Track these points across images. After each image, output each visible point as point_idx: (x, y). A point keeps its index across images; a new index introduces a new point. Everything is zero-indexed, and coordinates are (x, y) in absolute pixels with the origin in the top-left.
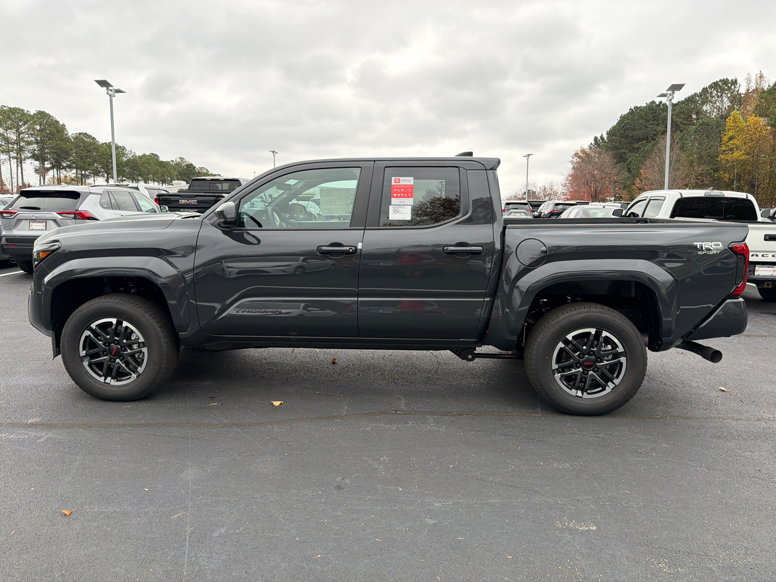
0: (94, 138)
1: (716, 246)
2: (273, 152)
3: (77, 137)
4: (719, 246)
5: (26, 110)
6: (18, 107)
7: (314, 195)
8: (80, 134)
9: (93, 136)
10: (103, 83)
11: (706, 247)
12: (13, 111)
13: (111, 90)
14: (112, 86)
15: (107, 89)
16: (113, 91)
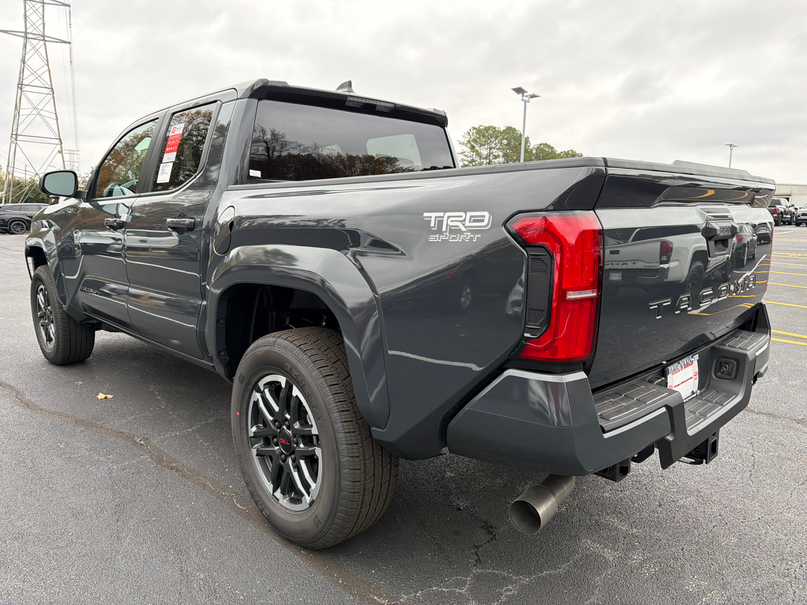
0: (552, 147)
1: (475, 221)
2: (731, 145)
3: (538, 148)
4: (483, 221)
5: (498, 127)
6: (491, 126)
7: (790, 195)
8: (541, 145)
9: (552, 145)
10: (519, 90)
11: (450, 224)
12: (487, 129)
13: (527, 96)
14: (526, 92)
15: (523, 95)
16: (529, 97)
